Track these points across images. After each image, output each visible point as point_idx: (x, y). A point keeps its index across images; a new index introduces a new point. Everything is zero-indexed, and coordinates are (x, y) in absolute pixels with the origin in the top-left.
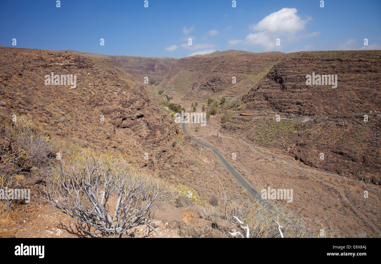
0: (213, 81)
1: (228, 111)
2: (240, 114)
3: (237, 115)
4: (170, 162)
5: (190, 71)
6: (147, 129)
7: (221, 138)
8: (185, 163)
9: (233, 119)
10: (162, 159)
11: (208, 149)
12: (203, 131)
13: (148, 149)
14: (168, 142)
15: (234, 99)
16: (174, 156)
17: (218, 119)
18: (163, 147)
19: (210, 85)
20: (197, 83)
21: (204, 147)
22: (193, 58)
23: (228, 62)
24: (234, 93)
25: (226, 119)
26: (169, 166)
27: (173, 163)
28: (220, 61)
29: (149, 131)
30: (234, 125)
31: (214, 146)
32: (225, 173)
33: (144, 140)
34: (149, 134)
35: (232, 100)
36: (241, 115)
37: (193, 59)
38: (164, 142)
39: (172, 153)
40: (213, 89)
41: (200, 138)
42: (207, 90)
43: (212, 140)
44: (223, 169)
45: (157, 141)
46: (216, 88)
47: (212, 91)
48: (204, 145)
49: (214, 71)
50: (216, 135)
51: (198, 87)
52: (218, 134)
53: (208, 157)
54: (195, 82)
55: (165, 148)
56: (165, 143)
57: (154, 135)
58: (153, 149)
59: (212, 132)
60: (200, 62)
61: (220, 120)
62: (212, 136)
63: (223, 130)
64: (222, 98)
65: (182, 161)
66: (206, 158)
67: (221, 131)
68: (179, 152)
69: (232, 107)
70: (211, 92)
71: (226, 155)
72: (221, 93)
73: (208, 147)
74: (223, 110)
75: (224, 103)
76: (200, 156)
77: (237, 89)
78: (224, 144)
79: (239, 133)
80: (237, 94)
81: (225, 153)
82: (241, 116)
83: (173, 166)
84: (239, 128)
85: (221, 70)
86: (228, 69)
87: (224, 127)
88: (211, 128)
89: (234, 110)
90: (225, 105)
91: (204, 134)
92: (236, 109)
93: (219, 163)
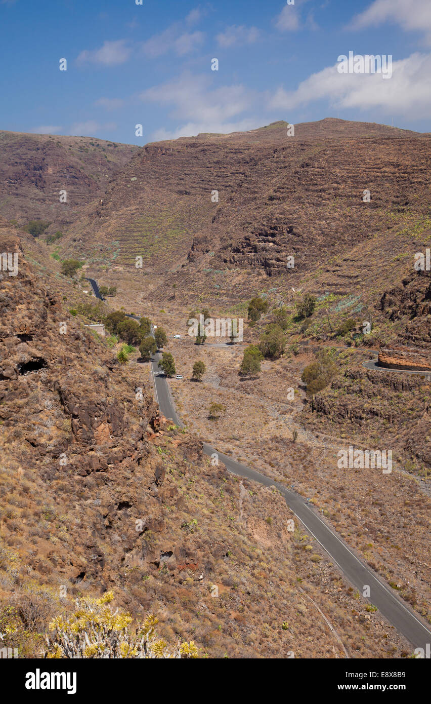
0: (269, 233)
1: (329, 346)
2: (376, 360)
3: (366, 366)
4: (148, 550)
5: (180, 192)
6: (60, 416)
7: (308, 450)
8: (200, 553)
9: (353, 377)
10: (116, 537)
11: (267, 490)
12: (239, 421)
13: (64, 496)
14: (138, 469)
15: (346, 304)
16: (161, 523)
17: (289, 375)
18: (119, 489)
19: (255, 249)
20: (205, 240)
21: (252, 482)
22: (192, 144)
23: (324, 164)
24: (347, 281)
25: (323, 376)
26: (143, 565)
27: (158, 553)
28: (295, 161)
29: (67, 422)
30: (354, 402)
31: (282, 478)
32: (336, 588)
33: (47, 459)
34: (67, 435)
35: (340, 308)
36: (380, 364)
37: (193, 150)
38: (121, 470)
39: (154, 511)
40: (266, 265)
41: (229, 446)
42: (242, 266)
43: (274, 454)
44: (327, 571)
45: (96, 466)
46: (278, 260)
47: (263, 272)
48: (248, 476)
49: (271, 199)
50: (288, 435)
51: (212, 253)
52: (295, 434)
53: (269, 522)
54: (199, 234)
55: (127, 493)
56: (128, 474)
57: (88, 441)
58: (81, 496)
59: (272, 424)
60: (218, 162)
61: (299, 380)
62: (275, 439)
63: (312, 417)
64: (302, 299)
65: (192, 546)
66: (263, 525)
67: (304, 423)
68: (174, 508)
69: (341, 333)
70: (259, 274)
71: (333, 518)
72: (298, 278)
73: (266, 484)
74: (307, 343)
75: (310, 315)
76: (239, 518)
77: (359, 267)
78: (320, 474)
79: (375, 433)
80: (358, 283)
81: (330, 510)
82: (382, 370)
83: (157, 564)
84: (374, 413)
85: (300, 192)
86: (323, 190)
87: (318, 408)
88: (268, 409)
89: (349, 344)
90: (316, 324)
91: (241, 433)
92: (359, 340)
93: (309, 547)
